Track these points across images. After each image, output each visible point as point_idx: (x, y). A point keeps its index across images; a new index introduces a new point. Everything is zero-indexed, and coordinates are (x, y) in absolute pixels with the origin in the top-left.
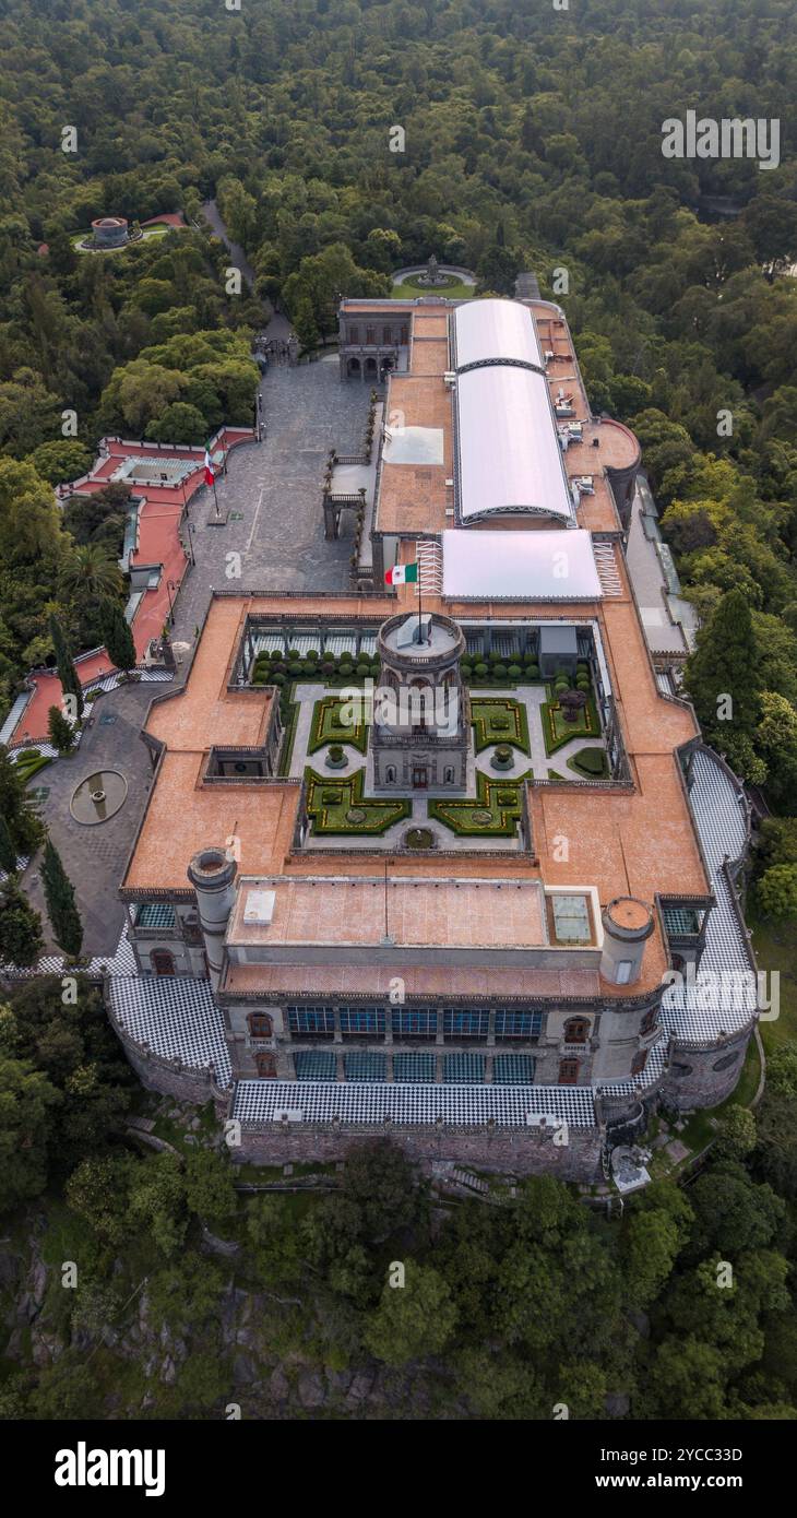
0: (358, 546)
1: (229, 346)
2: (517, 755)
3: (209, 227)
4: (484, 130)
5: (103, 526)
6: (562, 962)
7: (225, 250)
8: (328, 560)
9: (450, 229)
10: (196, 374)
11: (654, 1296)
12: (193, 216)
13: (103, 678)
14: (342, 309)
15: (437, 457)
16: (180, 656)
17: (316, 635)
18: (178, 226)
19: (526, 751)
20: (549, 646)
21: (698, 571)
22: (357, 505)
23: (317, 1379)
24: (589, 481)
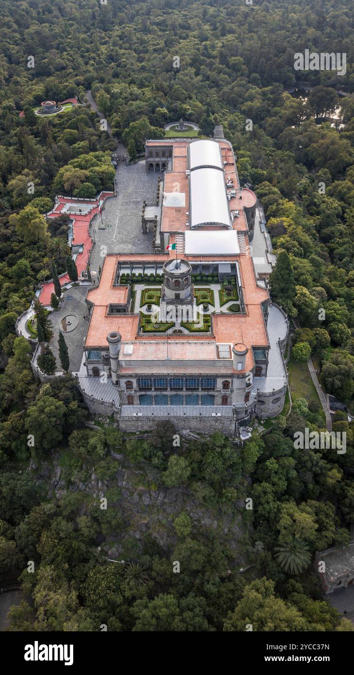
0: (155, 236)
1: (103, 159)
2: (210, 306)
3: (89, 104)
4: (203, 55)
5: (60, 230)
6: (221, 364)
7: (97, 116)
8: (144, 242)
9: (188, 107)
10: (91, 171)
11: (252, 471)
12: (82, 99)
13: (66, 284)
14: (146, 144)
15: (183, 204)
16: (93, 276)
17: (141, 268)
18: (77, 105)
19: (213, 305)
20: (221, 270)
21: (279, 244)
22: (154, 222)
23: (148, 495)
24: (237, 212)
